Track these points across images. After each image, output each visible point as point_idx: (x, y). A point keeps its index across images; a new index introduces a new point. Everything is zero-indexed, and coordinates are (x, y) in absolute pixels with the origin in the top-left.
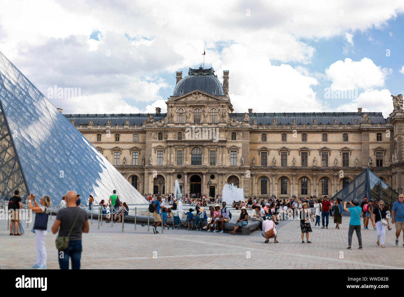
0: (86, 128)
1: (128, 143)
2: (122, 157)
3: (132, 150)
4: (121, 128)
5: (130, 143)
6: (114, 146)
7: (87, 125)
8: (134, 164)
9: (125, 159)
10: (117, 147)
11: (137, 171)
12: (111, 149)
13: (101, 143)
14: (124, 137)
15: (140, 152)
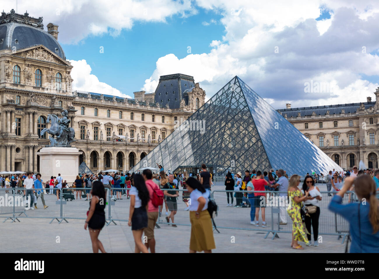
0: (310, 118)
1: (345, 128)
2: (340, 140)
3: (348, 133)
4: (339, 117)
5: (347, 128)
6: (333, 131)
7: (311, 115)
8: (351, 145)
9: (343, 141)
10: (336, 132)
11: (353, 150)
12: (331, 134)
13: (323, 129)
14: (340, 124)
15: (355, 134)
